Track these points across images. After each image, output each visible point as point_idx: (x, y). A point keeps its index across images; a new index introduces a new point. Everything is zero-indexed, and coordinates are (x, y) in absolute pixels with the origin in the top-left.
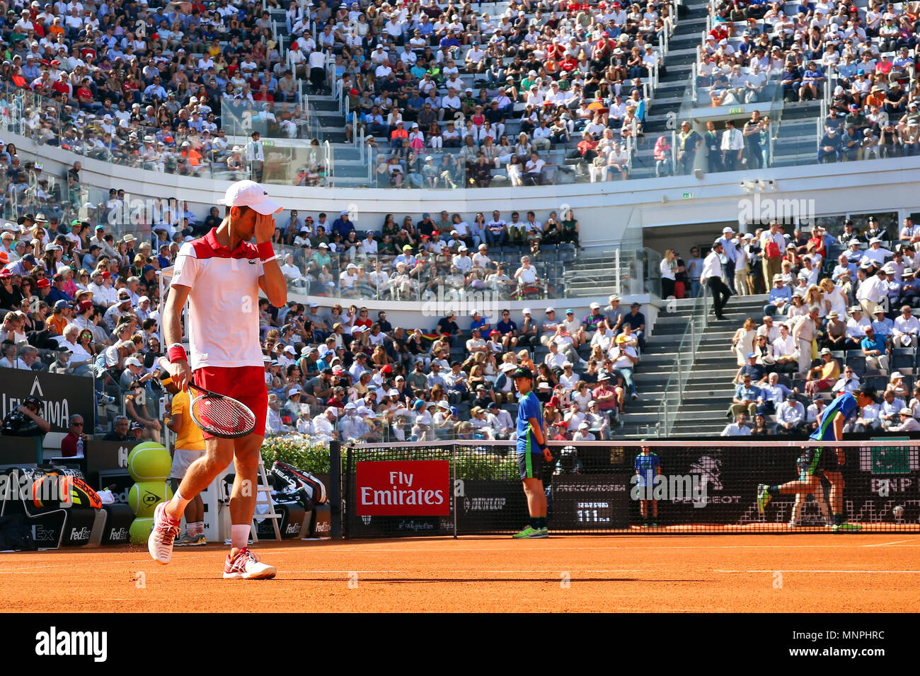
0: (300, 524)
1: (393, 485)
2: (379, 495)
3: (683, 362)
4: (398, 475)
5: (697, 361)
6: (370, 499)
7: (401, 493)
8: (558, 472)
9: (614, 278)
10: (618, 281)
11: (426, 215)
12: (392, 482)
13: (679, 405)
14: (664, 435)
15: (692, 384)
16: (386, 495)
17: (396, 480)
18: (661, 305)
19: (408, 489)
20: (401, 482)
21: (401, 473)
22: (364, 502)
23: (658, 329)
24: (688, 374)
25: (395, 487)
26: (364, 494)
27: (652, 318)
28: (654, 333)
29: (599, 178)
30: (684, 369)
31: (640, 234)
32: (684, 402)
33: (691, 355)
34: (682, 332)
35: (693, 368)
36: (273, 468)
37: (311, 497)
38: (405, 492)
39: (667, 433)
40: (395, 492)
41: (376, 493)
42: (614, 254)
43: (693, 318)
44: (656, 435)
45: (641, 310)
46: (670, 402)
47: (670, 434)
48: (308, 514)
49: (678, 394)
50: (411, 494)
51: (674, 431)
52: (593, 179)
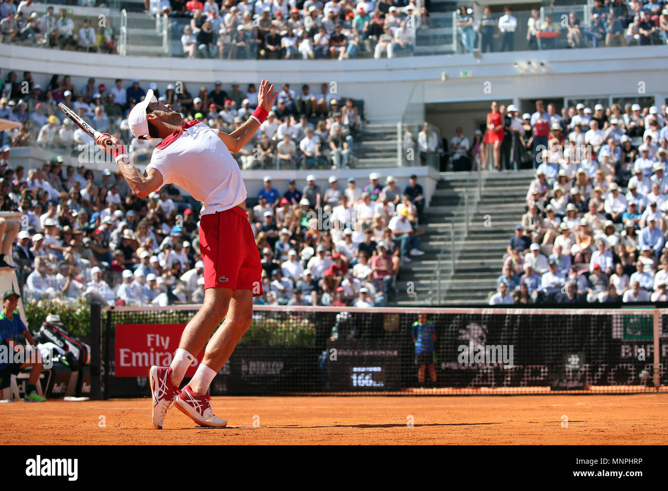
0: (67, 384)
1: (150, 348)
2: (137, 357)
3: (457, 233)
4: (155, 338)
5: (470, 232)
6: (129, 360)
7: (158, 355)
8: (335, 336)
9: (396, 151)
10: (399, 154)
11: (218, 85)
12: (149, 344)
13: (452, 274)
14: (436, 302)
15: (465, 254)
16: (143, 358)
17: (153, 342)
18: (438, 178)
19: (164, 351)
20: (158, 344)
21: (158, 336)
22: (122, 364)
23: (435, 200)
24: (461, 244)
25: (152, 350)
26: (123, 356)
27: (429, 189)
28: (431, 204)
29: (384, 54)
30: (458, 239)
31: (421, 109)
32: (457, 271)
33: (463, 226)
34: (456, 204)
35: (467, 239)
36: (42, 329)
37: (78, 358)
38: (162, 354)
39: (440, 300)
40: (152, 355)
41: (134, 355)
42: (396, 128)
43: (467, 192)
44: (428, 302)
45: (419, 182)
46: (443, 272)
47: (443, 302)
48: (75, 374)
49: (451, 264)
50: (167, 356)
51: (447, 298)
52: (377, 55)
